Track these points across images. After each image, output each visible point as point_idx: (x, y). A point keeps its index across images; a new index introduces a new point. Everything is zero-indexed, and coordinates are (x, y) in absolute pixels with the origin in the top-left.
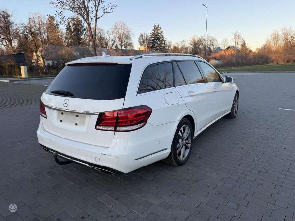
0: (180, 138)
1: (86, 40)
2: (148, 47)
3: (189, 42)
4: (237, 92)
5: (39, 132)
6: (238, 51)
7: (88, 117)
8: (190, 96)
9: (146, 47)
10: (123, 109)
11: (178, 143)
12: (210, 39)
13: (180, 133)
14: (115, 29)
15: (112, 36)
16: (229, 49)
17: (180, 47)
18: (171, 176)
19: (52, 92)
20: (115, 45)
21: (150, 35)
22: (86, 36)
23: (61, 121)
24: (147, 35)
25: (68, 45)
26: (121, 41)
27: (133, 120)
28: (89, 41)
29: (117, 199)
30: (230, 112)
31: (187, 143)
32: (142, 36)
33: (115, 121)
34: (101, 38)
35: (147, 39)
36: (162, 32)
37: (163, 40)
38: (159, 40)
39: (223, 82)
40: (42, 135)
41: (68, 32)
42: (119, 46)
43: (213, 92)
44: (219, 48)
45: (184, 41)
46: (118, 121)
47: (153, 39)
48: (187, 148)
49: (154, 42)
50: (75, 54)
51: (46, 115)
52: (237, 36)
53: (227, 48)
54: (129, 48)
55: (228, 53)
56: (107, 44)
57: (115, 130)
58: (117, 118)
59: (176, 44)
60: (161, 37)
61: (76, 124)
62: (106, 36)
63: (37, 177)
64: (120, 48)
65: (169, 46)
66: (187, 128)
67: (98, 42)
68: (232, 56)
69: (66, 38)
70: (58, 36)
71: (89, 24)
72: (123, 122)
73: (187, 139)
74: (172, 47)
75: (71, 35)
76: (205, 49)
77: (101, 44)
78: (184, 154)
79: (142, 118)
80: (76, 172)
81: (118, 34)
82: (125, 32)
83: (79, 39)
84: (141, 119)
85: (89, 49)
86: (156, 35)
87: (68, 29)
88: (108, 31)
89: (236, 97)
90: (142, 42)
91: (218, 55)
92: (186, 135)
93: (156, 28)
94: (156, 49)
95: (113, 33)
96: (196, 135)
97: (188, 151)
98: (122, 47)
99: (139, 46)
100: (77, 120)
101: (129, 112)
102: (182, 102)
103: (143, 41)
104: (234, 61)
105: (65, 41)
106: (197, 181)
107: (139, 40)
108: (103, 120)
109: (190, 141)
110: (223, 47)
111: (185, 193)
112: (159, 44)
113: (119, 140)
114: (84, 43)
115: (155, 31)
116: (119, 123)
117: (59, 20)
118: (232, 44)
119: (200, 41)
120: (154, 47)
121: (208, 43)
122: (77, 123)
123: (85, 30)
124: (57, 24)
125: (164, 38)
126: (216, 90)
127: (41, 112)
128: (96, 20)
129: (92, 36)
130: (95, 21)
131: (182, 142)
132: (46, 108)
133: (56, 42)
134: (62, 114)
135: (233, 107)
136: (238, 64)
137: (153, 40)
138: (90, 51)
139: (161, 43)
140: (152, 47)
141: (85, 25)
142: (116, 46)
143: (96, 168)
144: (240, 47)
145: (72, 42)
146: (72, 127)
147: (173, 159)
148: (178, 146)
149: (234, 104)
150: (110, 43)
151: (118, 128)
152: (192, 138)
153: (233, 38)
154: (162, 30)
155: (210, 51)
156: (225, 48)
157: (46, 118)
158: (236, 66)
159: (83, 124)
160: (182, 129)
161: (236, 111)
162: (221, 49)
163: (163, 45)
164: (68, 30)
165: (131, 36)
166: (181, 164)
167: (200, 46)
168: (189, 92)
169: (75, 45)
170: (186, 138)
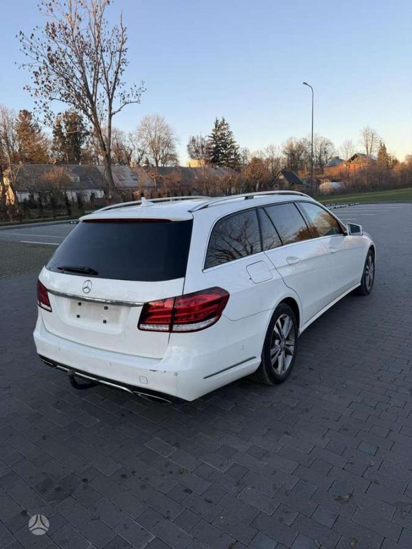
0: (275, 337)
1: (91, 152)
2: (206, 162)
3: (282, 149)
4: (372, 248)
5: (37, 334)
6: (373, 162)
7: (124, 310)
8: (290, 265)
9: (203, 162)
10: (183, 297)
11: (273, 345)
12: (320, 142)
13: (275, 329)
14: (144, 130)
15: (139, 144)
16: (356, 159)
17: (264, 158)
18: (264, 402)
19: (60, 269)
20: (144, 159)
21: (208, 138)
22: (90, 145)
23: (78, 316)
24: (203, 139)
25: (59, 163)
26: (156, 152)
27: (200, 314)
28: (97, 153)
29: (176, 445)
30: (360, 284)
31: (288, 346)
32: (194, 141)
33: (170, 316)
34: (119, 148)
35: (203, 146)
36: (230, 133)
37: (233, 147)
38: (225, 147)
39: (346, 234)
40: (43, 339)
41: (57, 137)
42: (152, 161)
43: (328, 254)
44: (337, 158)
45: (272, 148)
46: (176, 315)
47: (214, 146)
48: (287, 353)
49: (217, 151)
50: (72, 178)
51: (49, 305)
52: (369, 135)
53: (353, 158)
54: (169, 164)
55: (354, 167)
56: (129, 159)
57: (171, 331)
58: (174, 311)
59: (258, 152)
60: (229, 141)
61: (105, 322)
62: (127, 144)
63: (36, 411)
64: (155, 165)
65: (245, 158)
66: (287, 320)
67: (112, 154)
68: (362, 172)
69: (53, 149)
70: (39, 146)
71: (97, 124)
72: (184, 317)
73: (288, 339)
74: (250, 159)
75: (63, 143)
76: (311, 160)
77: (119, 158)
78: (284, 363)
79: (214, 309)
80: (102, 400)
81: (150, 139)
82: (163, 135)
83: (77, 150)
84: (211, 310)
85: (96, 169)
86: (220, 139)
87: (58, 132)
88: (131, 135)
89: (370, 258)
90: (194, 153)
91: (335, 172)
92: (285, 332)
93: (219, 126)
94: (221, 165)
95: (140, 136)
96: (301, 330)
97: (290, 358)
98: (157, 162)
99: (190, 160)
100: (105, 315)
101: (192, 301)
102: (276, 276)
103: (197, 151)
104: (366, 182)
105: (53, 154)
106: (307, 411)
107: (189, 149)
108: (151, 314)
109: (292, 342)
110: (344, 156)
111: (289, 431)
112: (226, 156)
113: (176, 347)
114: (87, 158)
115: (216, 131)
116: (176, 319)
117: (42, 118)
118: (361, 150)
119: (301, 147)
120: (217, 161)
121: (317, 149)
122: (106, 319)
123: (88, 133)
124: (37, 126)
125: (235, 144)
126: (333, 250)
127: (41, 301)
128: (110, 116)
129: (103, 146)
130: (107, 118)
131: (279, 343)
132: (49, 294)
133: (35, 157)
134: (80, 304)
135: (364, 276)
136: (374, 188)
137: (215, 149)
138: (99, 173)
139: (230, 154)
140: (214, 161)
141: (89, 125)
142: (147, 162)
143: (140, 394)
144: (375, 155)
145: (64, 156)
146: (98, 326)
147: (265, 373)
148: (272, 351)
149: (366, 269)
150: (135, 156)
151: (175, 327)
152: (296, 336)
153: (362, 138)
154: (230, 130)
155: (321, 164)
156: (349, 157)
157: (51, 311)
158: (369, 191)
159: (116, 320)
160: (279, 321)
161: (371, 283)
162: (341, 160)
163: (233, 157)
164: (57, 135)
165: (174, 143)
166: (278, 381)
167: (302, 157)
168: (288, 258)
169: (71, 161)
170: (286, 337)
